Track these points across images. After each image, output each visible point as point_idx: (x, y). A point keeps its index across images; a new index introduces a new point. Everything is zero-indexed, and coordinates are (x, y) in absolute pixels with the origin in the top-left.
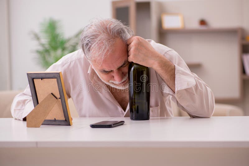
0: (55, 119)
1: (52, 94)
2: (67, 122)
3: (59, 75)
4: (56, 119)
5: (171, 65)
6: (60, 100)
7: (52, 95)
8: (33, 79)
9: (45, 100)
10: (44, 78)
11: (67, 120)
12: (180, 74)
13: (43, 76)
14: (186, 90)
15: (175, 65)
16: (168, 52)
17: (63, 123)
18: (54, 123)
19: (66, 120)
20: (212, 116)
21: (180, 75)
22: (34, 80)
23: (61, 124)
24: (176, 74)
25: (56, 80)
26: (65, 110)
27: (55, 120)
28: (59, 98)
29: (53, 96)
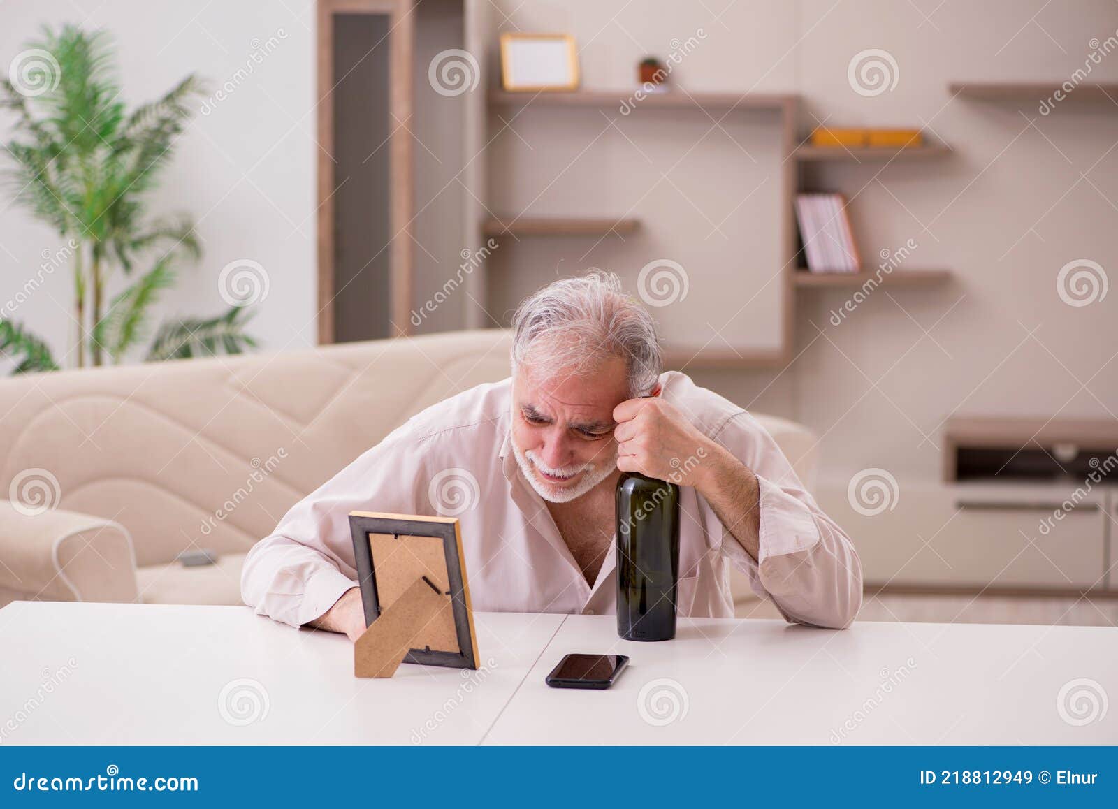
0: (427, 647)
1: (424, 578)
2: (464, 658)
3: (451, 531)
4: (432, 648)
5: (747, 479)
6: (449, 596)
7: (424, 582)
8: (367, 534)
9: (407, 597)
10: (401, 534)
11: (466, 652)
12: (774, 506)
13: (400, 527)
14: (790, 556)
15: (759, 477)
16: (733, 421)
17: (452, 661)
18: (423, 658)
19: (462, 653)
20: (856, 620)
21: (775, 509)
22: (371, 535)
23: (444, 662)
24: (761, 505)
25: (440, 541)
26: (464, 626)
27: (429, 650)
28: (447, 593)
29: (429, 587)
